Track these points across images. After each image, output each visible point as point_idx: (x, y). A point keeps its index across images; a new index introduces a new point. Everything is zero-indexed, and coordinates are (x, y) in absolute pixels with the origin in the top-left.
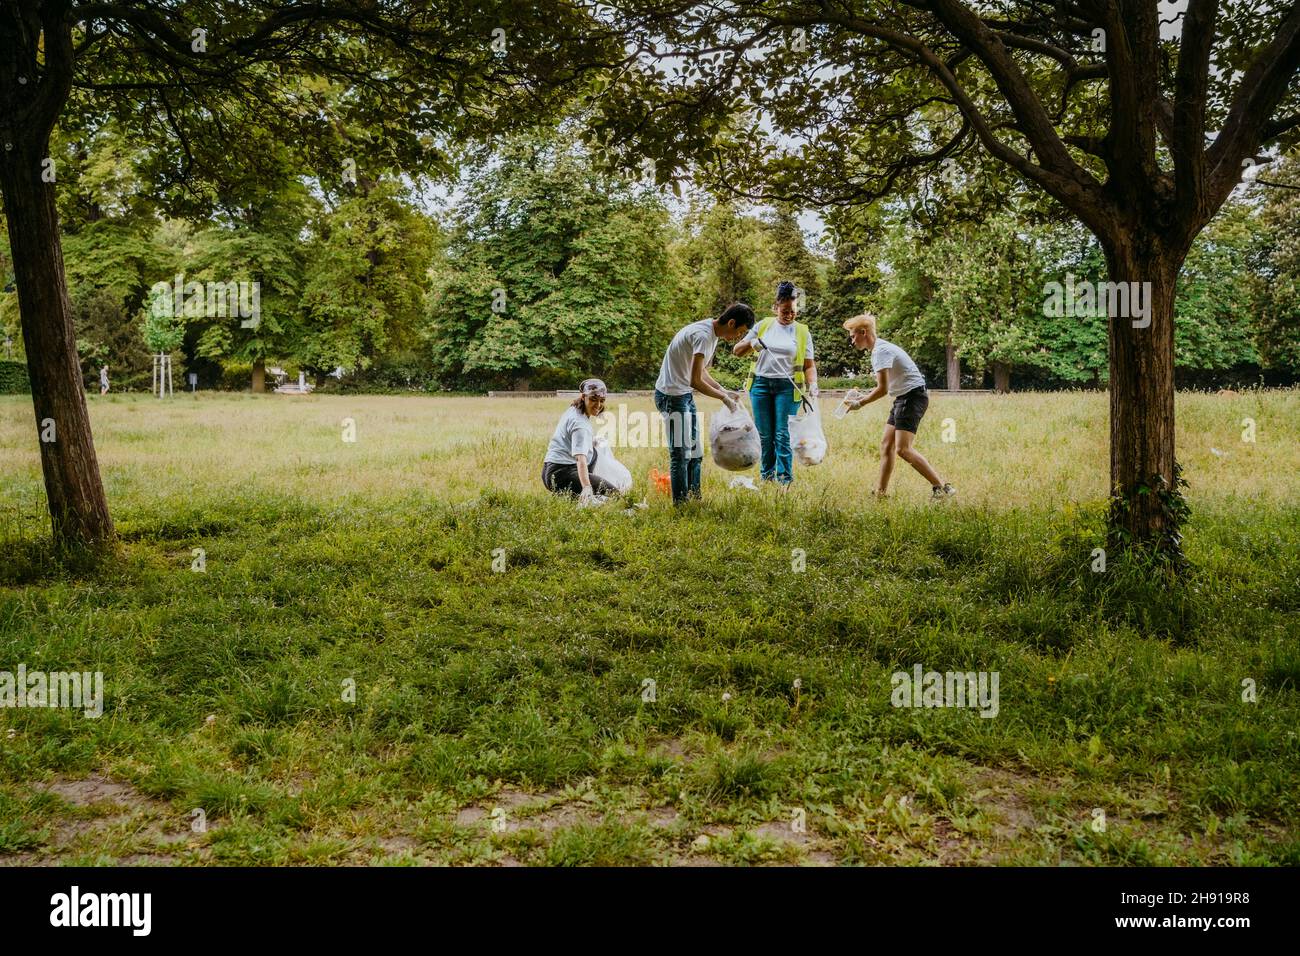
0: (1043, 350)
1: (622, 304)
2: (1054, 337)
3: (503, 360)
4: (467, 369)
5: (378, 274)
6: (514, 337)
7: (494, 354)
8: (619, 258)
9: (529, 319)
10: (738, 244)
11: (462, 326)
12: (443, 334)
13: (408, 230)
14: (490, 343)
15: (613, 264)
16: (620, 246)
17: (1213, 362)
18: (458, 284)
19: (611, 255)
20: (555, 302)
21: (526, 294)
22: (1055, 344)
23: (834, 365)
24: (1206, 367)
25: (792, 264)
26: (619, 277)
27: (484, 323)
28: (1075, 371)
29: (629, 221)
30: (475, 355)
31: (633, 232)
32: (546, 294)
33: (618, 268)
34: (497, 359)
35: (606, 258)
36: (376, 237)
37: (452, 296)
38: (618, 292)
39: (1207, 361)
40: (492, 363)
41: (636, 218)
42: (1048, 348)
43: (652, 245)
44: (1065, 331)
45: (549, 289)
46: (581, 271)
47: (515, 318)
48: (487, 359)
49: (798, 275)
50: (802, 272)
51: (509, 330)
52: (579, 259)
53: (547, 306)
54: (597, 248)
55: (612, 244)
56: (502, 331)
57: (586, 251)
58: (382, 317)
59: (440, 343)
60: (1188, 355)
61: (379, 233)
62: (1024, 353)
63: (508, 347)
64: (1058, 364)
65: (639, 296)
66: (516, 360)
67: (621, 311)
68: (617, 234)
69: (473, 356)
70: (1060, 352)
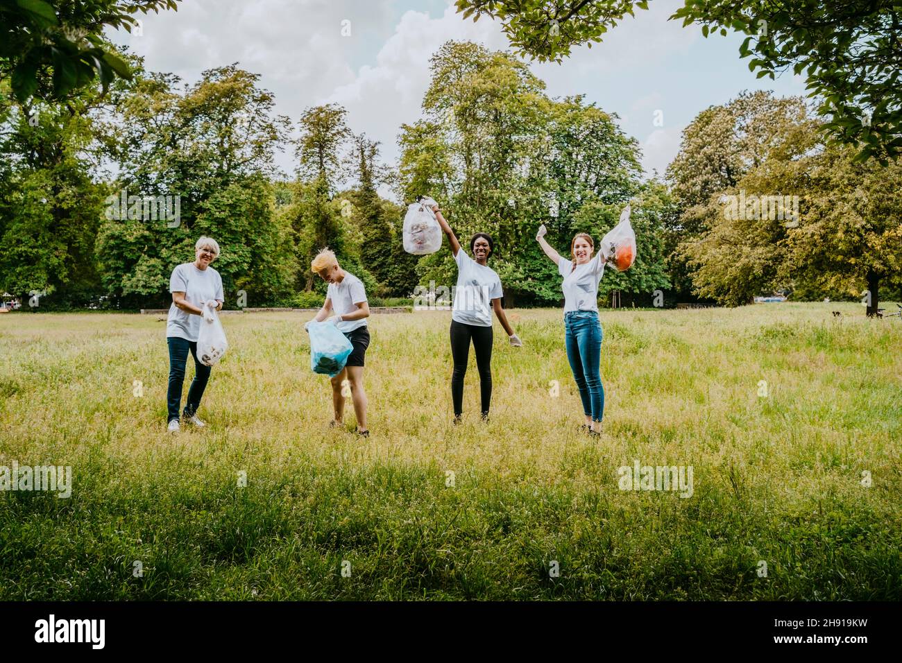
0: (530, 279)
1: (236, 248)
2: (539, 271)
3: (149, 287)
4: (125, 293)
5: (63, 225)
6: (157, 271)
7: (142, 283)
8: (233, 215)
9: (168, 258)
10: (329, 207)
11: (121, 264)
12: (108, 269)
13: (85, 193)
14: (139, 275)
15: (229, 219)
16: (233, 206)
17: (639, 288)
18: (117, 233)
19: (227, 213)
20: (187, 246)
21: (168, 241)
22: (538, 275)
23: (400, 290)
24: (635, 291)
25: (373, 220)
26: (234, 228)
27: (136, 261)
28: (551, 293)
29: (241, 188)
30: (128, 284)
31: (243, 197)
32: (181, 240)
33: (232, 222)
34: (144, 287)
35: (223, 215)
36: (58, 198)
37: (112, 242)
38: (233, 239)
39: (636, 287)
40: (140, 289)
41: (246, 187)
42: (534, 278)
43: (260, 206)
44: (545, 266)
45: (183, 236)
46: (205, 224)
47: (159, 258)
48: (137, 286)
49: (376, 228)
50: (379, 226)
51: (153, 266)
52: (205, 215)
53: (180, 248)
54: (216, 208)
55: (228, 205)
56: (149, 267)
57: (209, 209)
58: (64, 257)
59: (106, 275)
60: (623, 283)
61: (60, 195)
62: (517, 281)
63: (152, 278)
64: (540, 289)
65: (249, 243)
66: (158, 287)
67: (235, 253)
68: (231, 198)
69: (128, 283)
70: (542, 281)
